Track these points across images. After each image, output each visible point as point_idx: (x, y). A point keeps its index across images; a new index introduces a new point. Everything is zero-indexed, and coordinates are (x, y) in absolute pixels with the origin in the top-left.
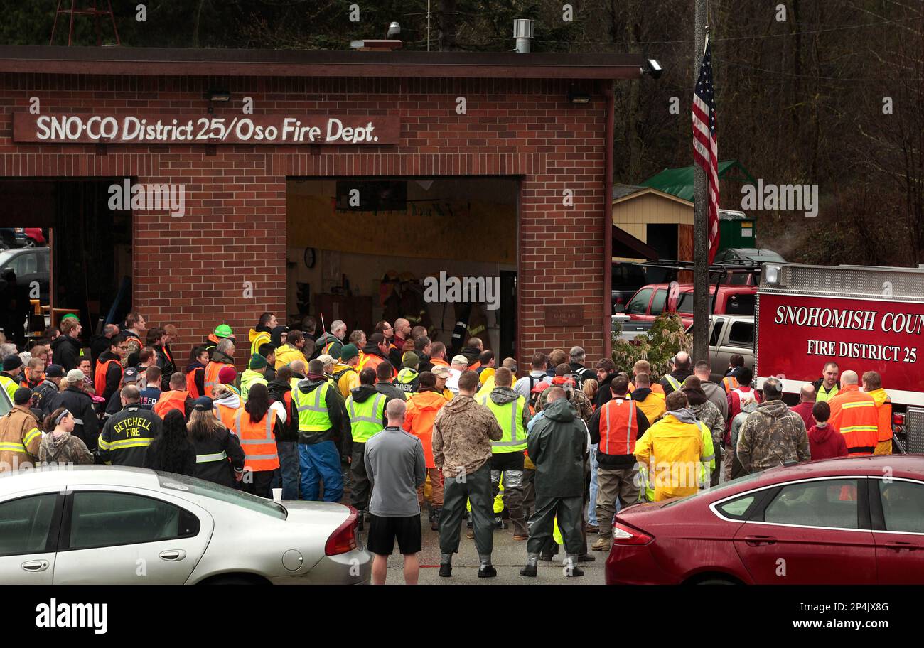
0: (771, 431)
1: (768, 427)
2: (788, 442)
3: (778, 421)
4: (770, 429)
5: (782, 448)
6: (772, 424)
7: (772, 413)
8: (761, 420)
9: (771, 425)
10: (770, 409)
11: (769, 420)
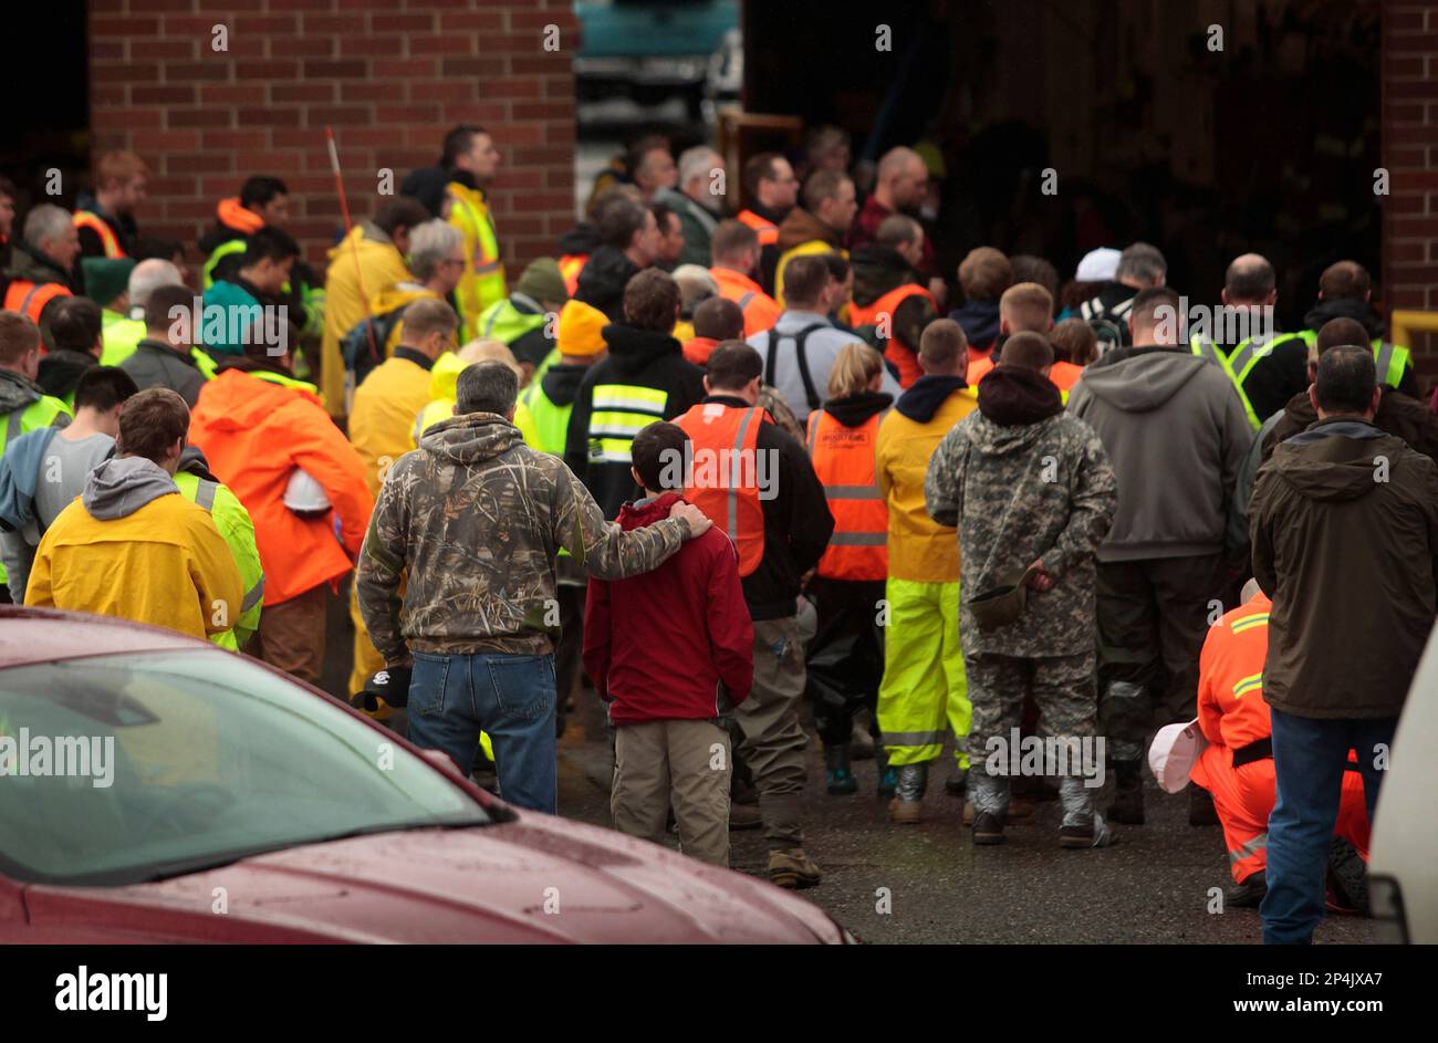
0: (450, 512)
1: (440, 500)
2: (509, 549)
3: (477, 479)
4: (449, 506)
5: (485, 568)
6: (455, 489)
7: (455, 452)
8: (424, 475)
9: (451, 493)
10: (452, 439)
11: (447, 474)
